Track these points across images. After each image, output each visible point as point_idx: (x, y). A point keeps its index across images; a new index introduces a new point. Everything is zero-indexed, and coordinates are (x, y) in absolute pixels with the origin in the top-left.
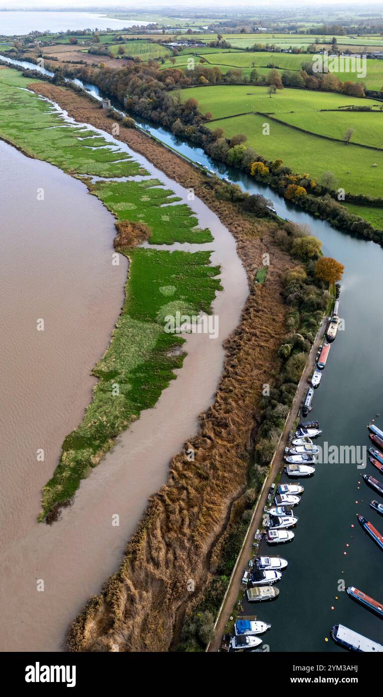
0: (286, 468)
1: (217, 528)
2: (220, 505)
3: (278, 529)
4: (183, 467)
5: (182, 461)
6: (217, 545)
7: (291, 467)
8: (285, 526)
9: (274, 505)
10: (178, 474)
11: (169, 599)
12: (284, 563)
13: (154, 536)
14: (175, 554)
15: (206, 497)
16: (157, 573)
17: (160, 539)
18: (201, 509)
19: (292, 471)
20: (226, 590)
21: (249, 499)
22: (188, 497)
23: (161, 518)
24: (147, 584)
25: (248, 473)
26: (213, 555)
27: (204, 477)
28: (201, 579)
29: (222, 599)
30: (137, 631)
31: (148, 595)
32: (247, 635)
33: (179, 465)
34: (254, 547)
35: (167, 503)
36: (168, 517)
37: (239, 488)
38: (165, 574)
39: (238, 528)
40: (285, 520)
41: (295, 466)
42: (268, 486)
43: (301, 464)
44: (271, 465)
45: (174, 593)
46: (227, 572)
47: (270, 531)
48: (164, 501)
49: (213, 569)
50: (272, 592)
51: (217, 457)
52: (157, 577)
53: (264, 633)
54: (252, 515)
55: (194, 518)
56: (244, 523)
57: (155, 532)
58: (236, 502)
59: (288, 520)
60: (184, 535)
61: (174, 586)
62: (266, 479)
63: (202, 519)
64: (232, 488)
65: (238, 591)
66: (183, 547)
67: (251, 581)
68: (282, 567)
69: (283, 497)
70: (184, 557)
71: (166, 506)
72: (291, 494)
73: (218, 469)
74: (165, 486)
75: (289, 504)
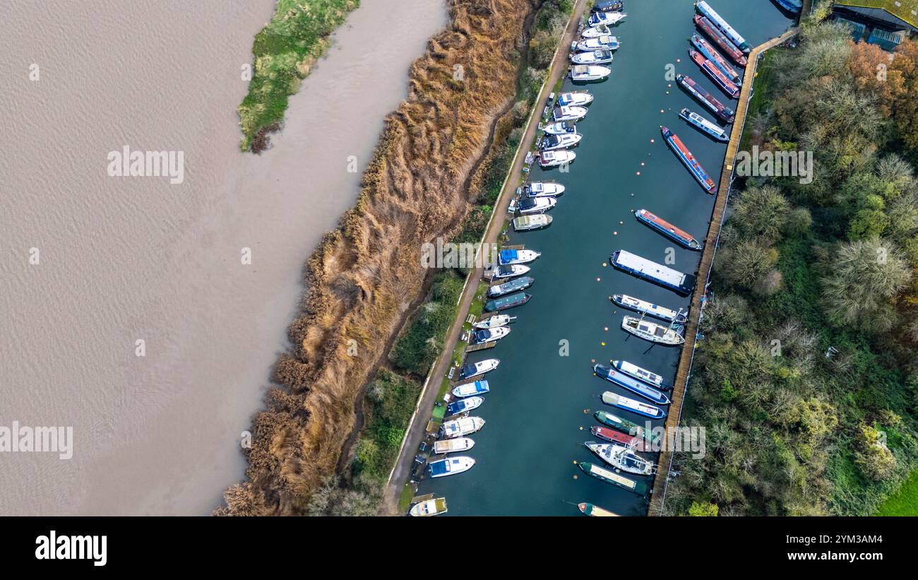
0: (570, 71)
1: (477, 153)
2: (480, 124)
3: (555, 150)
4: (428, 75)
5: (426, 67)
6: (477, 172)
7: (577, 69)
8: (564, 146)
9: (553, 120)
10: (422, 85)
11: (421, 232)
12: (561, 189)
13: (395, 164)
14: (424, 184)
15: (461, 114)
16: (404, 206)
17: (405, 167)
18: (454, 130)
19: (579, 74)
20: (488, 220)
21: (518, 114)
22: (437, 115)
23: (404, 142)
24: (392, 217)
25: (518, 79)
26: (472, 183)
27: (457, 88)
28: (458, 210)
29: (484, 230)
30: (386, 265)
31: (395, 230)
32: (513, 264)
33: (423, 73)
34: (523, 173)
35: (409, 124)
36: (412, 141)
37: (506, 101)
38: (412, 206)
39: (503, 152)
40: (565, 139)
41: (583, 68)
42: (545, 96)
43: (593, 64)
44: (550, 68)
45: (426, 226)
46: (491, 201)
47: (544, 153)
48: (405, 122)
49: (472, 199)
50: (544, 220)
51: (475, 59)
52: (404, 210)
53: (533, 261)
54: (522, 134)
55: (446, 140)
56: (511, 144)
57: (397, 159)
58: (501, 119)
59: (569, 138)
60: (435, 162)
61: (426, 219)
62: (542, 88)
63: (457, 142)
64: (496, 102)
65: (503, 221)
66: (434, 176)
67: (519, 210)
68: (558, 192)
69: (564, 109)
70: (436, 187)
71: (409, 128)
72: (576, 104)
73: (477, 77)
74: (405, 102)
75: (572, 118)
